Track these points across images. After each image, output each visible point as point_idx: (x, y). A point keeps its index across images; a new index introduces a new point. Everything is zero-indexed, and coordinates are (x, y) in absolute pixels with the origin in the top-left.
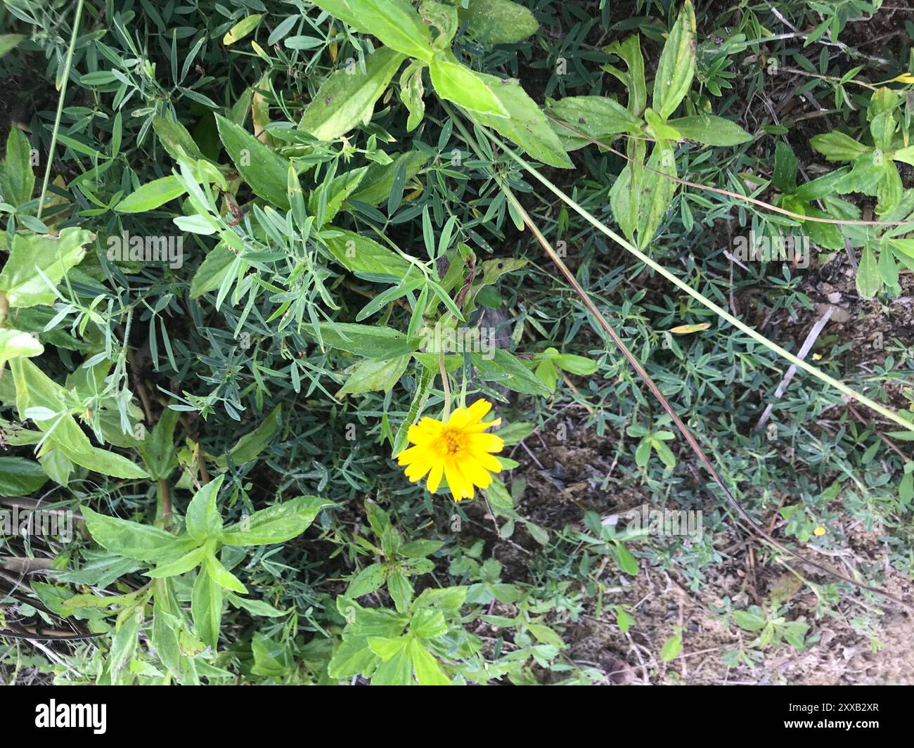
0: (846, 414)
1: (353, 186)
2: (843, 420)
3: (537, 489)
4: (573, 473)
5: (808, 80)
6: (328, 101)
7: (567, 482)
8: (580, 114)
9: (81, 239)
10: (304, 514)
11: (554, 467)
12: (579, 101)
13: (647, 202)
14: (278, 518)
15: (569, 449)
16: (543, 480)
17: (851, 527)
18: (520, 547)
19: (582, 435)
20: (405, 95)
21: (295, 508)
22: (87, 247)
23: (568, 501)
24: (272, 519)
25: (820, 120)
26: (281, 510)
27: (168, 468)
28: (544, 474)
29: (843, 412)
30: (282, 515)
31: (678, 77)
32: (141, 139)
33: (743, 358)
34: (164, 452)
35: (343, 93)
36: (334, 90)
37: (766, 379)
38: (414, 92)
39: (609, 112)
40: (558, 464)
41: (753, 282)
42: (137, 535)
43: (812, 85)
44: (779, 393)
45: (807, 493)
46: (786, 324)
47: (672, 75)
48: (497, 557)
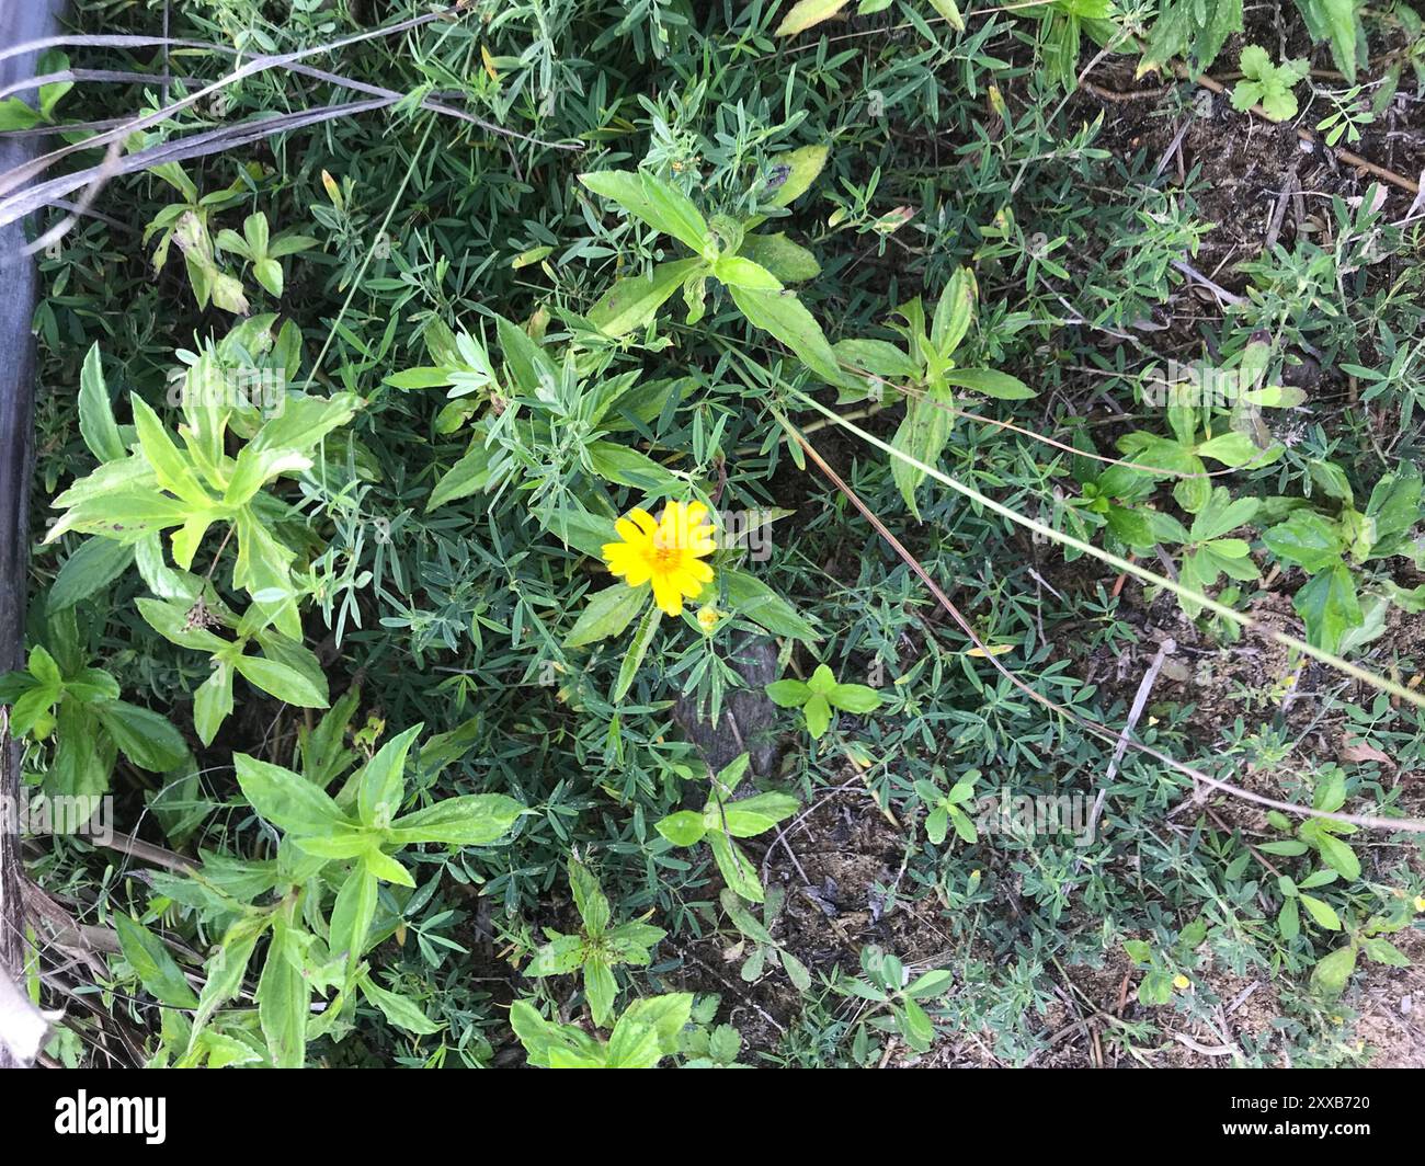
0: (1203, 819)
1: (626, 387)
2: (1201, 825)
3: (799, 921)
4: (850, 898)
5: (1104, 379)
6: (612, 304)
7: (842, 909)
8: (858, 356)
9: (351, 404)
10: (500, 817)
11: (824, 885)
12: (859, 343)
13: (922, 436)
14: (467, 817)
15: (845, 857)
16: (807, 907)
17: (1233, 1007)
18: (769, 1018)
19: (863, 834)
20: (688, 296)
21: (491, 808)
22: (357, 412)
23: (842, 943)
24: (459, 817)
25: (1123, 423)
26: (474, 805)
27: (327, 776)
28: (810, 894)
29: (1199, 817)
30: (475, 812)
31: (956, 322)
32: (411, 341)
33: (1061, 712)
34: (327, 753)
35: (627, 300)
36: (619, 295)
37: (1095, 753)
38: (696, 296)
39: (888, 355)
40: (829, 880)
41: (1067, 615)
42: (293, 801)
43: (1110, 385)
44: (1111, 773)
45: (1161, 927)
46: (1115, 685)
47: (949, 321)
48: (736, 1025)
